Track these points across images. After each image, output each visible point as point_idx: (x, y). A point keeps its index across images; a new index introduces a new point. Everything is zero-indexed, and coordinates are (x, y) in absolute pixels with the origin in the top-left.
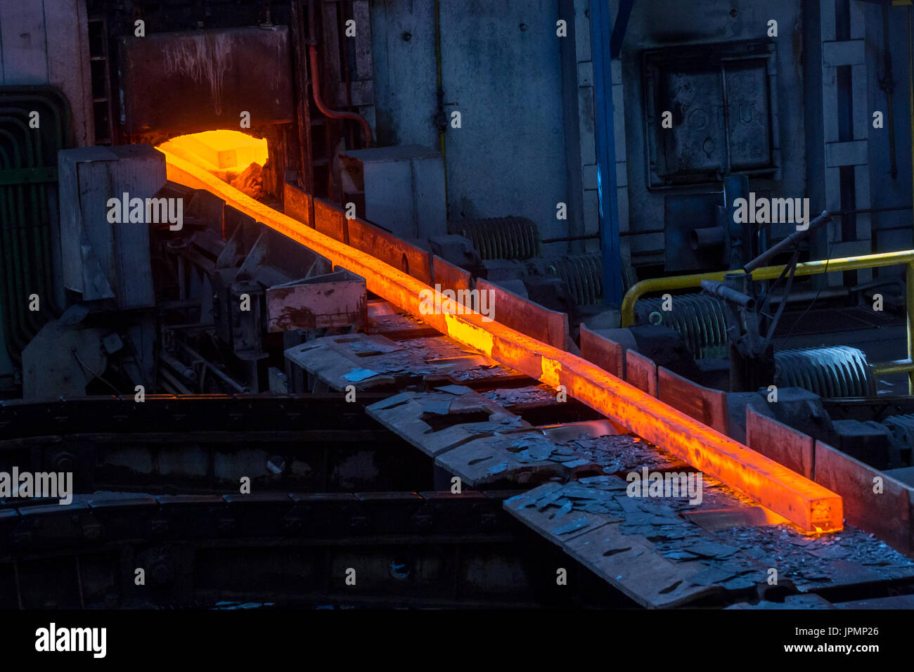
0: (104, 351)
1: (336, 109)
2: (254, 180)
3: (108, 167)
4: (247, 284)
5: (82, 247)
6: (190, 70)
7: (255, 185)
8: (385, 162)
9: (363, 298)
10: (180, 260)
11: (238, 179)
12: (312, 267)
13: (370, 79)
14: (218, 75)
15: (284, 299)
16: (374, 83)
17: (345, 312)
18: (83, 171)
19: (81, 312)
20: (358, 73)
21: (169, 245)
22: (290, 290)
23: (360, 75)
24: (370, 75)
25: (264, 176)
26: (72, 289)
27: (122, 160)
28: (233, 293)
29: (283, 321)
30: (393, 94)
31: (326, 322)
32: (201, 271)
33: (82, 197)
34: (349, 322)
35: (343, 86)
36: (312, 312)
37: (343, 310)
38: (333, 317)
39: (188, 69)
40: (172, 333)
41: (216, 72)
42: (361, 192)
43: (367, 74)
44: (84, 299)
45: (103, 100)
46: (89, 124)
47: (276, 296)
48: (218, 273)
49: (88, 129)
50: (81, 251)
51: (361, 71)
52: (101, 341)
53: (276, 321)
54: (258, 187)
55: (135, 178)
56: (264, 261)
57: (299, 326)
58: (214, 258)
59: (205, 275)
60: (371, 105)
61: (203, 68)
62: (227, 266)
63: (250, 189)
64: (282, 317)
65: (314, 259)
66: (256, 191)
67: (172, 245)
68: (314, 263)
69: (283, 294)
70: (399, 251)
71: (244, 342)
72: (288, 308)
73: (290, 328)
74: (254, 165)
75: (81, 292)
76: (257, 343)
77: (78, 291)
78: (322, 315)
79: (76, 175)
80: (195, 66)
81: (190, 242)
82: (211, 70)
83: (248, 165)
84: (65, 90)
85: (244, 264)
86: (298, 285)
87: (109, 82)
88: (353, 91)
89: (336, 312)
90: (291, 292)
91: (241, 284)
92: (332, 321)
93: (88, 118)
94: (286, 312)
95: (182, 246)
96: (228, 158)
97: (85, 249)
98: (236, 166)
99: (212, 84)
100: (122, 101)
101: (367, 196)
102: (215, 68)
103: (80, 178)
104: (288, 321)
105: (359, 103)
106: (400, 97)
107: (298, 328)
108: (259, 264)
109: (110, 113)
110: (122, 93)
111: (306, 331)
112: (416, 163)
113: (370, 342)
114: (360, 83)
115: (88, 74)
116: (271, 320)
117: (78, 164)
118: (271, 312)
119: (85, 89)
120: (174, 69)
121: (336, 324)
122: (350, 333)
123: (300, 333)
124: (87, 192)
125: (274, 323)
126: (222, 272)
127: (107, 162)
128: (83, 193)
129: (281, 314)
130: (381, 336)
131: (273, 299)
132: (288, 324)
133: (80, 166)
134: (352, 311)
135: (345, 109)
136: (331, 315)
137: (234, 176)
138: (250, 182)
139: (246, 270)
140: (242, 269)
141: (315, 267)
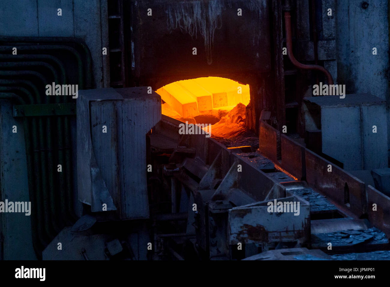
0: (107, 253)
1: (306, 63)
2: (239, 117)
3: (115, 105)
4: (222, 203)
5: (92, 169)
6: (188, 28)
7: (240, 121)
8: (338, 107)
9: (307, 219)
10: (172, 181)
11: (227, 116)
12: (270, 193)
13: (333, 39)
14: (211, 33)
15: (243, 217)
16: (336, 41)
17: (292, 229)
18: (94, 108)
19: (91, 221)
20: (324, 34)
21: (165, 168)
22: (249, 211)
23: (326, 36)
24: (334, 35)
25: (247, 114)
26: (84, 202)
27: (126, 100)
28: (210, 210)
29: (241, 236)
30: (353, 51)
31: (277, 238)
32: (189, 191)
33: (94, 129)
34: (295, 238)
35: (311, 44)
36: (266, 229)
37: (290, 228)
38: (283, 234)
39: (186, 27)
40: (162, 241)
41: (209, 30)
42: (319, 131)
43: (331, 35)
44: (92, 211)
45: (117, 50)
46: (105, 69)
47: (236, 215)
48: (199, 193)
49: (105, 74)
50: (91, 172)
51: (326, 33)
52: (106, 245)
53: (236, 235)
54: (242, 123)
55: (136, 115)
56: (235, 185)
57: (254, 240)
58: (198, 180)
59: (191, 194)
60: (334, 60)
61: (198, 27)
62: (207, 188)
63: (236, 124)
64: (241, 233)
65: (272, 186)
66: (240, 126)
67: (167, 169)
68: (272, 189)
69: (242, 214)
70: (342, 181)
71: (217, 249)
72: (246, 225)
73: (247, 241)
74: (240, 106)
75: (90, 205)
76: (228, 251)
77: (88, 204)
78: (273, 232)
79: (89, 110)
80: (192, 25)
81: (182, 166)
82: (204, 28)
83: (235, 105)
84: (88, 41)
85: (219, 187)
86: (254, 207)
87: (123, 36)
88: (319, 48)
89: (285, 230)
90: (248, 212)
91: (217, 203)
92: (281, 237)
93: (105, 65)
94: (245, 228)
95: (175, 170)
96: (221, 100)
97: (94, 171)
98: (227, 105)
99: (206, 39)
100: (133, 51)
101: (323, 134)
102: (208, 26)
103: (92, 113)
104: (246, 236)
105: (325, 58)
106: (358, 54)
107: (254, 241)
108: (231, 188)
109: (123, 61)
110: (133, 44)
111: (262, 244)
112: (364, 108)
113: (310, 255)
114: (325, 42)
115: (106, 29)
116: (231, 234)
117: (90, 102)
118: (232, 228)
119: (103, 41)
120: (175, 27)
121: (285, 240)
122: (296, 248)
123: (257, 245)
124: (97, 125)
125: (234, 237)
126: (202, 192)
127: (114, 101)
128: (94, 126)
129: (240, 230)
130: (319, 250)
131: (234, 218)
132: (245, 238)
133: (92, 104)
134: (298, 229)
135: (312, 63)
136: (280, 232)
137: (225, 113)
138: (236, 118)
139: (221, 192)
140: (217, 191)
141: (273, 192)
